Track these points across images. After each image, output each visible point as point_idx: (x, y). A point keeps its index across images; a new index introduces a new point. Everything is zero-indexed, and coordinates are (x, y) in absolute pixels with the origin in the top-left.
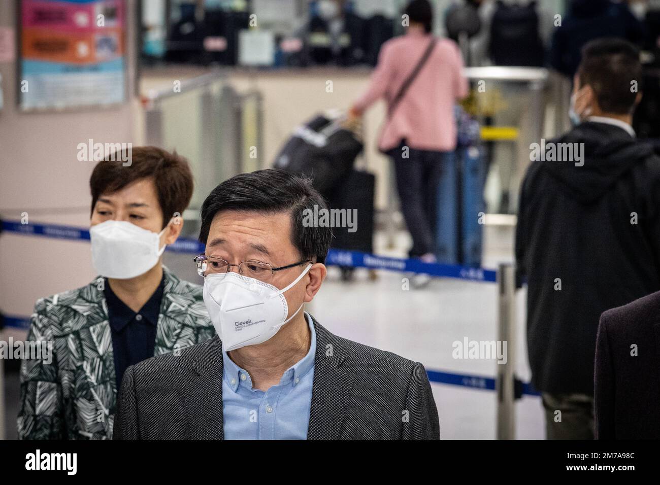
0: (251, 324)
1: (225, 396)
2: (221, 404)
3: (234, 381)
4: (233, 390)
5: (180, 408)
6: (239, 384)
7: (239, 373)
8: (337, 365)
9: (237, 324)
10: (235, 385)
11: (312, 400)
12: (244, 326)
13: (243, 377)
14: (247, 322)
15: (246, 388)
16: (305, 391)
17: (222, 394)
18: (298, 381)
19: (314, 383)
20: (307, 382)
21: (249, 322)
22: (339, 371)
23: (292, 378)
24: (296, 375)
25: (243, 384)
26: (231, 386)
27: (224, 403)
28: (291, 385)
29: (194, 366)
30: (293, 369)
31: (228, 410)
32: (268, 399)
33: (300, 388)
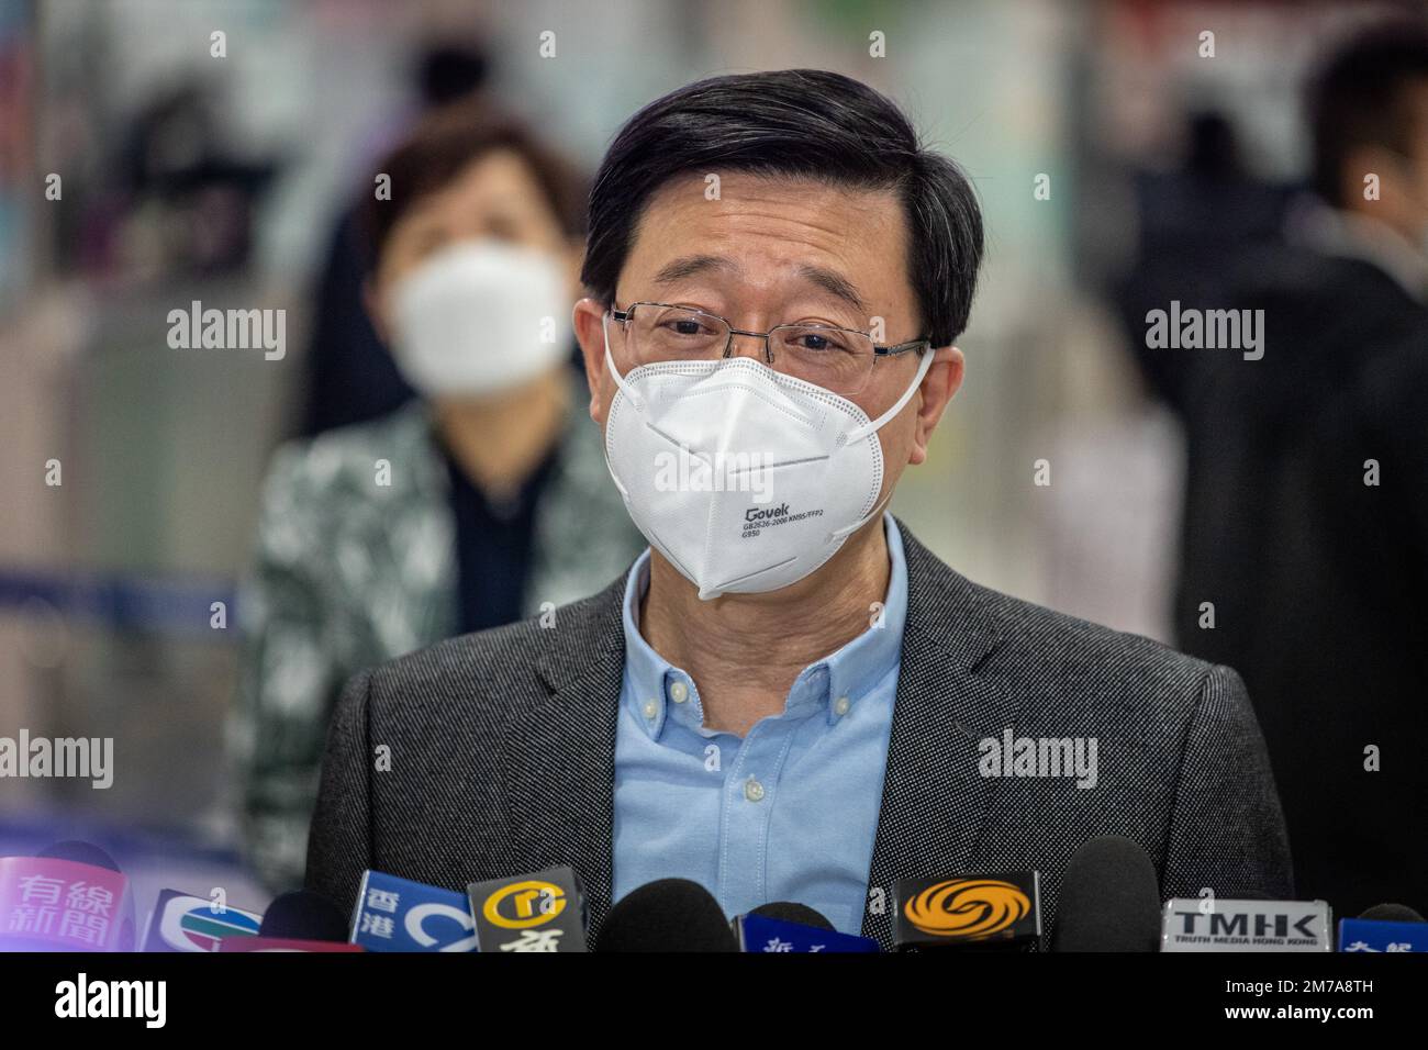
0: (784, 521)
1: (624, 752)
2: (611, 773)
3: (652, 707)
4: (647, 734)
5: (494, 789)
6: (667, 717)
7: (667, 679)
8: (969, 662)
9: (751, 516)
10: (654, 718)
11: (889, 766)
12: (767, 524)
13: (679, 691)
14: (779, 512)
15: (685, 727)
16: (866, 736)
17: (613, 747)
18: (844, 706)
19: (897, 715)
20: (875, 710)
21: (783, 510)
22: (974, 682)
23: (825, 696)
24: (837, 687)
25: (677, 715)
26: (642, 723)
27: (620, 773)
28: (822, 720)
29: (542, 664)
30: (826, 667)
31: (630, 791)
32: (750, 758)
33: (847, 728)
